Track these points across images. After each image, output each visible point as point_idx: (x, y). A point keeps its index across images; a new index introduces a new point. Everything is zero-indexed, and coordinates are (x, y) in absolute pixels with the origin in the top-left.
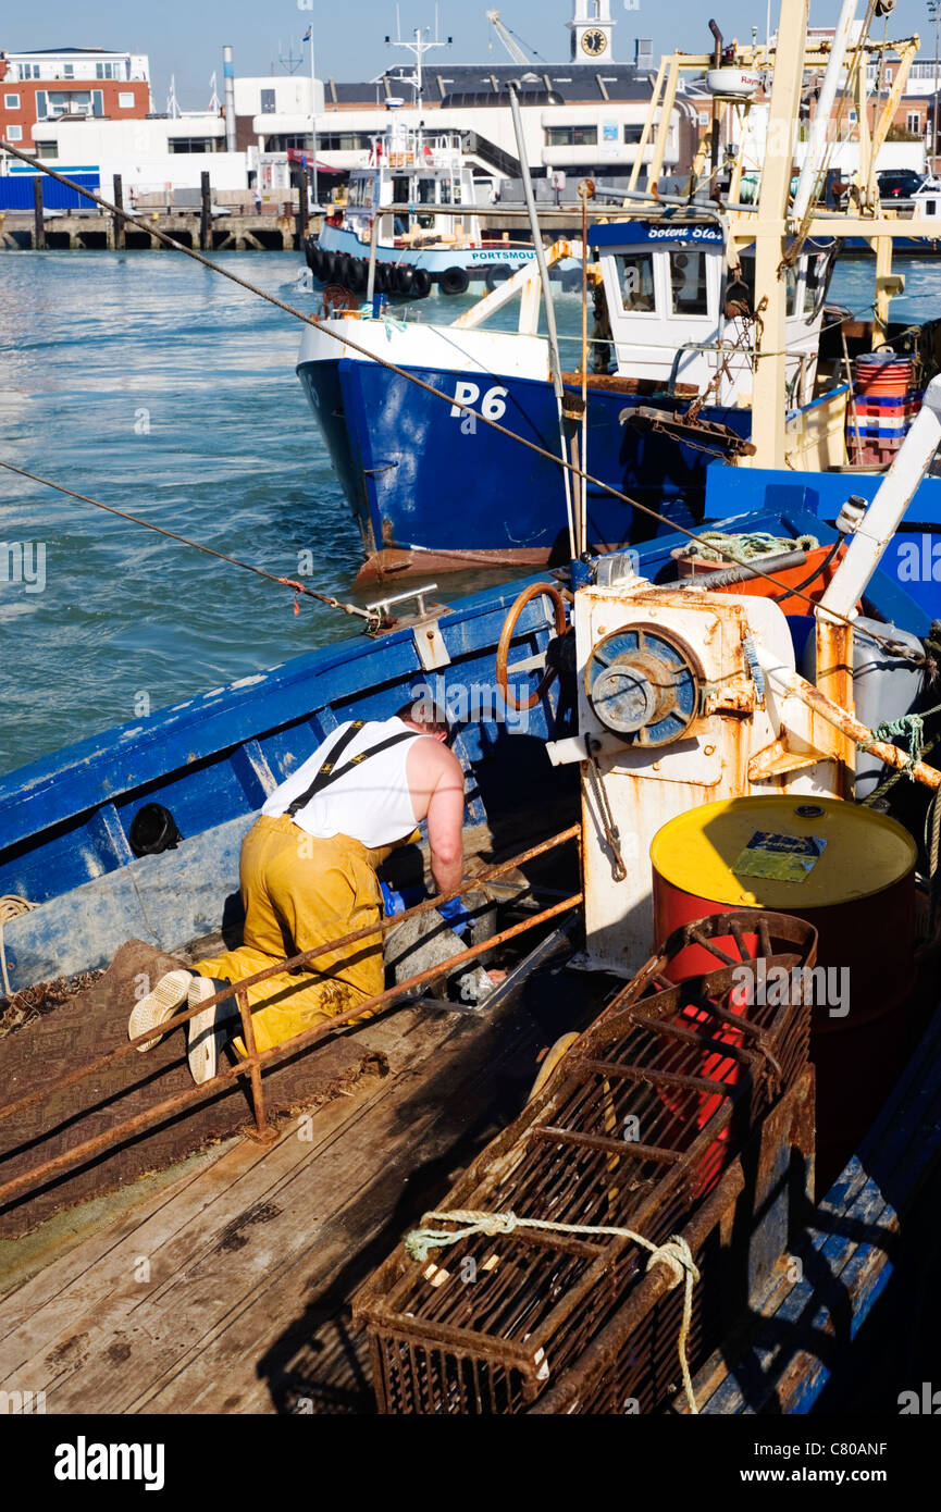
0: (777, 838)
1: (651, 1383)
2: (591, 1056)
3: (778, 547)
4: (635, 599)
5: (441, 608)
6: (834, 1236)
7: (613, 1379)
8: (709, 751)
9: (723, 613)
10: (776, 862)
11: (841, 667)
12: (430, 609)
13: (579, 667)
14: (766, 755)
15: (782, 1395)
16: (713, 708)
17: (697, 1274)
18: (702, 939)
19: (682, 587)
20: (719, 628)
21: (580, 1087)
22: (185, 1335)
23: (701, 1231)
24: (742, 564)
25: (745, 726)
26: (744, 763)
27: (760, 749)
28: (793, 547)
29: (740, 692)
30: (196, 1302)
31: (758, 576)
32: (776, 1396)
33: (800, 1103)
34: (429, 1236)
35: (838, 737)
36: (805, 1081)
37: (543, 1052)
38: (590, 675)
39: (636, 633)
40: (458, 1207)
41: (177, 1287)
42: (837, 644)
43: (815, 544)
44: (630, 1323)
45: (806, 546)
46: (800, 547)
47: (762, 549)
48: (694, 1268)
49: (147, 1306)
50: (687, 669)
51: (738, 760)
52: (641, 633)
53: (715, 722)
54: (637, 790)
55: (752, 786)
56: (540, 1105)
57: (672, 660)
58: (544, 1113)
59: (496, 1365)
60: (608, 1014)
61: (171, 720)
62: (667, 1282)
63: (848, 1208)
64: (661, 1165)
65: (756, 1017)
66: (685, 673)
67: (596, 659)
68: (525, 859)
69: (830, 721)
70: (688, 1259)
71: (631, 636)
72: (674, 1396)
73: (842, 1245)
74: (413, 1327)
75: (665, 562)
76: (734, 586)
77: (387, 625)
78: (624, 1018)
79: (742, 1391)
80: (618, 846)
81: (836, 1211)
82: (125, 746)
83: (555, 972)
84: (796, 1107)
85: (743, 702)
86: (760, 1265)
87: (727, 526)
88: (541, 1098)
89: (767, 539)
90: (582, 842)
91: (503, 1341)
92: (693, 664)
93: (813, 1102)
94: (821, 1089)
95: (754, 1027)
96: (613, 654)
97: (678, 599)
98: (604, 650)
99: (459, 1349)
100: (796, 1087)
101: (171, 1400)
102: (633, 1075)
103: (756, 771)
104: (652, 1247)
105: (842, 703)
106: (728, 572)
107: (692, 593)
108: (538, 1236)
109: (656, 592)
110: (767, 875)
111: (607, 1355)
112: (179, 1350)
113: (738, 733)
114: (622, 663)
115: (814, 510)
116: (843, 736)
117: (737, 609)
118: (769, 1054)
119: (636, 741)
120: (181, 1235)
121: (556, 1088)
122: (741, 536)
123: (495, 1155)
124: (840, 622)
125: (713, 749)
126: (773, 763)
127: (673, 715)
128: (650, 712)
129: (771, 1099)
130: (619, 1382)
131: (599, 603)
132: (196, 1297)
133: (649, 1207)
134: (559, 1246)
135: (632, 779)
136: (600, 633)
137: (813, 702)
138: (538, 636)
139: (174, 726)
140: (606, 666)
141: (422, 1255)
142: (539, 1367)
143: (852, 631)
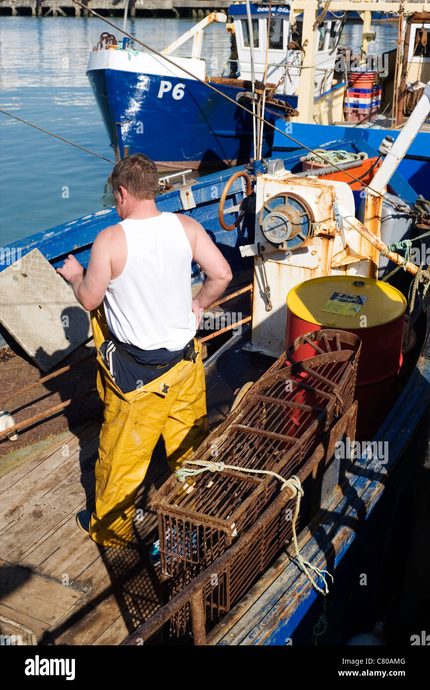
0: (344, 296)
1: (278, 540)
2: (259, 393)
3: (349, 157)
4: (285, 181)
5: (193, 181)
6: (361, 477)
7: (263, 537)
8: (314, 253)
9: (325, 189)
10: (343, 307)
11: (376, 217)
12: (188, 181)
13: (257, 212)
14: (339, 256)
15: (335, 546)
16: (317, 233)
17: (303, 493)
18: (310, 342)
19: (307, 176)
20: (322, 196)
21: (253, 407)
22: (67, 508)
23: (305, 473)
24: (333, 165)
25: (331, 242)
26: (329, 259)
27: (337, 252)
28: (356, 158)
29: (330, 226)
30: (72, 493)
31: (340, 171)
32: (332, 547)
33: (350, 418)
34: (186, 471)
35: (372, 248)
36: (354, 408)
37: (237, 390)
38: (262, 216)
39: (284, 197)
40: (198, 459)
41: (63, 486)
42: (375, 205)
43: (366, 157)
44: (273, 513)
45: (362, 158)
46: (359, 158)
47: (342, 158)
48: (302, 490)
49: (50, 494)
50: (307, 215)
51: (327, 258)
52: (287, 197)
53: (318, 241)
54: (279, 270)
55: (332, 270)
56: (236, 415)
57: (300, 210)
58: (238, 418)
59: (214, 530)
60: (267, 374)
61: (67, 229)
62: (290, 496)
63: (367, 465)
64: (289, 444)
65: (333, 379)
66: (305, 217)
67: (265, 209)
68: (227, 300)
69: (369, 241)
70: (299, 486)
71: (282, 198)
72: (288, 545)
73: (364, 481)
74: (178, 511)
75: (297, 163)
76: (328, 176)
77: (168, 188)
78: (274, 377)
79: (318, 544)
80: (269, 295)
81: (362, 466)
82: (46, 241)
83: (237, 351)
84: (349, 419)
85: (331, 231)
86: (328, 489)
87: (326, 146)
88: (236, 411)
89: (344, 153)
90: (253, 292)
91: (216, 519)
92: (310, 213)
93: (356, 418)
94: (360, 413)
95: (332, 383)
96: (273, 206)
97: (305, 182)
98: (269, 205)
99: (198, 522)
100: (349, 411)
101: (60, 536)
102: (277, 402)
103: (334, 263)
104: (283, 480)
105: (375, 233)
106: (326, 169)
107: (311, 179)
108: (234, 473)
109: (295, 178)
110: (339, 313)
111: (262, 526)
112: (64, 514)
113: (328, 245)
114: (277, 211)
115: (367, 140)
116: (374, 248)
117: (331, 188)
118: (338, 396)
119: (280, 247)
120: (65, 463)
121: (243, 408)
122: (333, 152)
123: (215, 436)
124: (377, 195)
125: (316, 252)
126: (342, 260)
127: (299, 236)
128: (288, 235)
129: (337, 415)
130: (265, 539)
131: (268, 182)
132: (72, 491)
133: (283, 462)
134: (243, 478)
135: (278, 265)
136: (267, 196)
137: (362, 232)
138: (236, 195)
139: (68, 233)
140: (269, 212)
141: (183, 479)
142: (232, 531)
143: (382, 200)
